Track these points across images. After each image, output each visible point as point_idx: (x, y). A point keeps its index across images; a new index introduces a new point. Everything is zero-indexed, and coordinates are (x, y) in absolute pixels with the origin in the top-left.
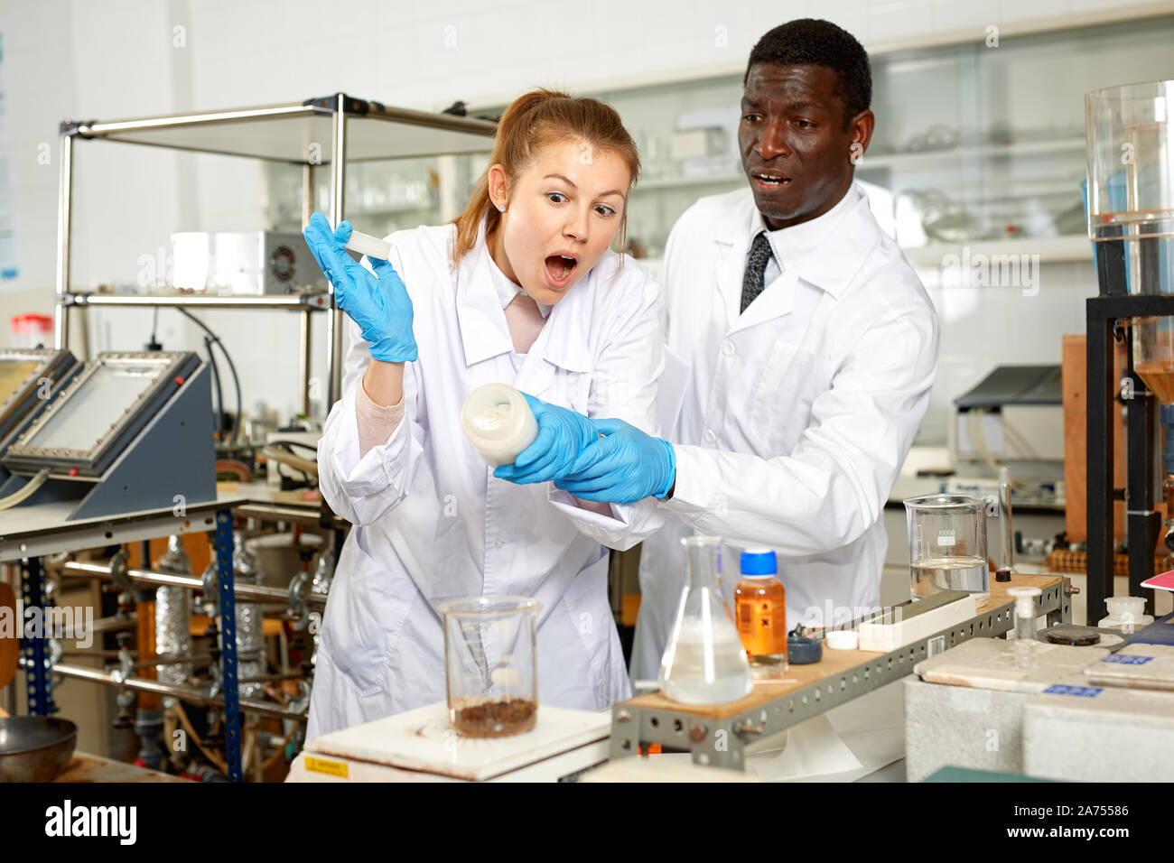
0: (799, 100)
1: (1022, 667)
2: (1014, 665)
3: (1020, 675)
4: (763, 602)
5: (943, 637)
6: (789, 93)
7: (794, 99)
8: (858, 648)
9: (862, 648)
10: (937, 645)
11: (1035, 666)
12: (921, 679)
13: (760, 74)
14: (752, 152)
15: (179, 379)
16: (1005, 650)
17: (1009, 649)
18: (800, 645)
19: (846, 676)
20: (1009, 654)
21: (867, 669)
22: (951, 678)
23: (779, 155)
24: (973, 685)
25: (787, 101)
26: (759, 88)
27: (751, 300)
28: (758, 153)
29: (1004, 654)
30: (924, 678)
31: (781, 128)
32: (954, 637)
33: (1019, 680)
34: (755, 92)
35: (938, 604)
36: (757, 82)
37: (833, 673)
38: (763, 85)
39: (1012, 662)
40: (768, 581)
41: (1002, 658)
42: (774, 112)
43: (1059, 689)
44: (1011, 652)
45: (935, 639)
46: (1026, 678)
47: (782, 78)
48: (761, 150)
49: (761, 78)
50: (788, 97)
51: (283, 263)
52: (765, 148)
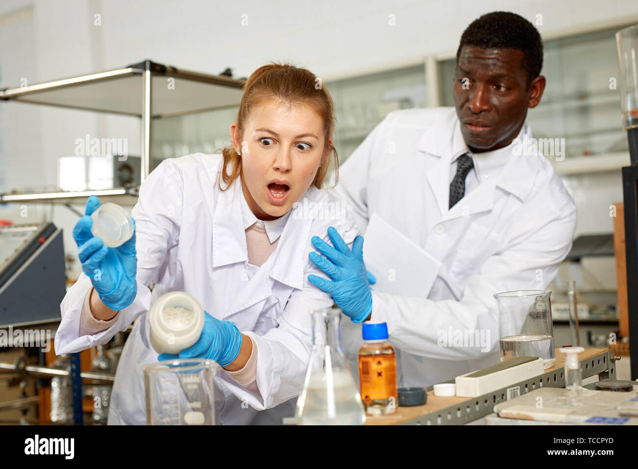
0: (498, 72)
1: (572, 406)
2: (566, 404)
3: (570, 411)
4: (377, 359)
5: (519, 387)
6: (492, 67)
7: (494, 71)
8: (455, 395)
9: (458, 395)
10: (514, 393)
11: (581, 405)
12: (498, 416)
13: (471, 52)
14: (465, 107)
15: (42, 239)
16: (562, 395)
17: (565, 394)
18: (410, 392)
19: (441, 414)
20: (564, 398)
21: (459, 409)
22: (519, 414)
23: (484, 111)
24: (535, 419)
25: (491, 73)
26: (469, 62)
27: (456, 202)
28: (469, 109)
29: (561, 398)
30: (500, 415)
31: (486, 91)
32: (527, 386)
33: (569, 414)
34: (467, 65)
35: (514, 364)
36: (469, 58)
37: (431, 411)
38: (473, 60)
39: (566, 403)
40: (382, 343)
41: (559, 401)
42: (480, 80)
43: (597, 419)
44: (565, 396)
45: (512, 389)
46: (574, 413)
47: (487, 57)
48: (471, 106)
49: (471, 55)
50: (492, 71)
51: (125, 174)
52: (475, 105)
